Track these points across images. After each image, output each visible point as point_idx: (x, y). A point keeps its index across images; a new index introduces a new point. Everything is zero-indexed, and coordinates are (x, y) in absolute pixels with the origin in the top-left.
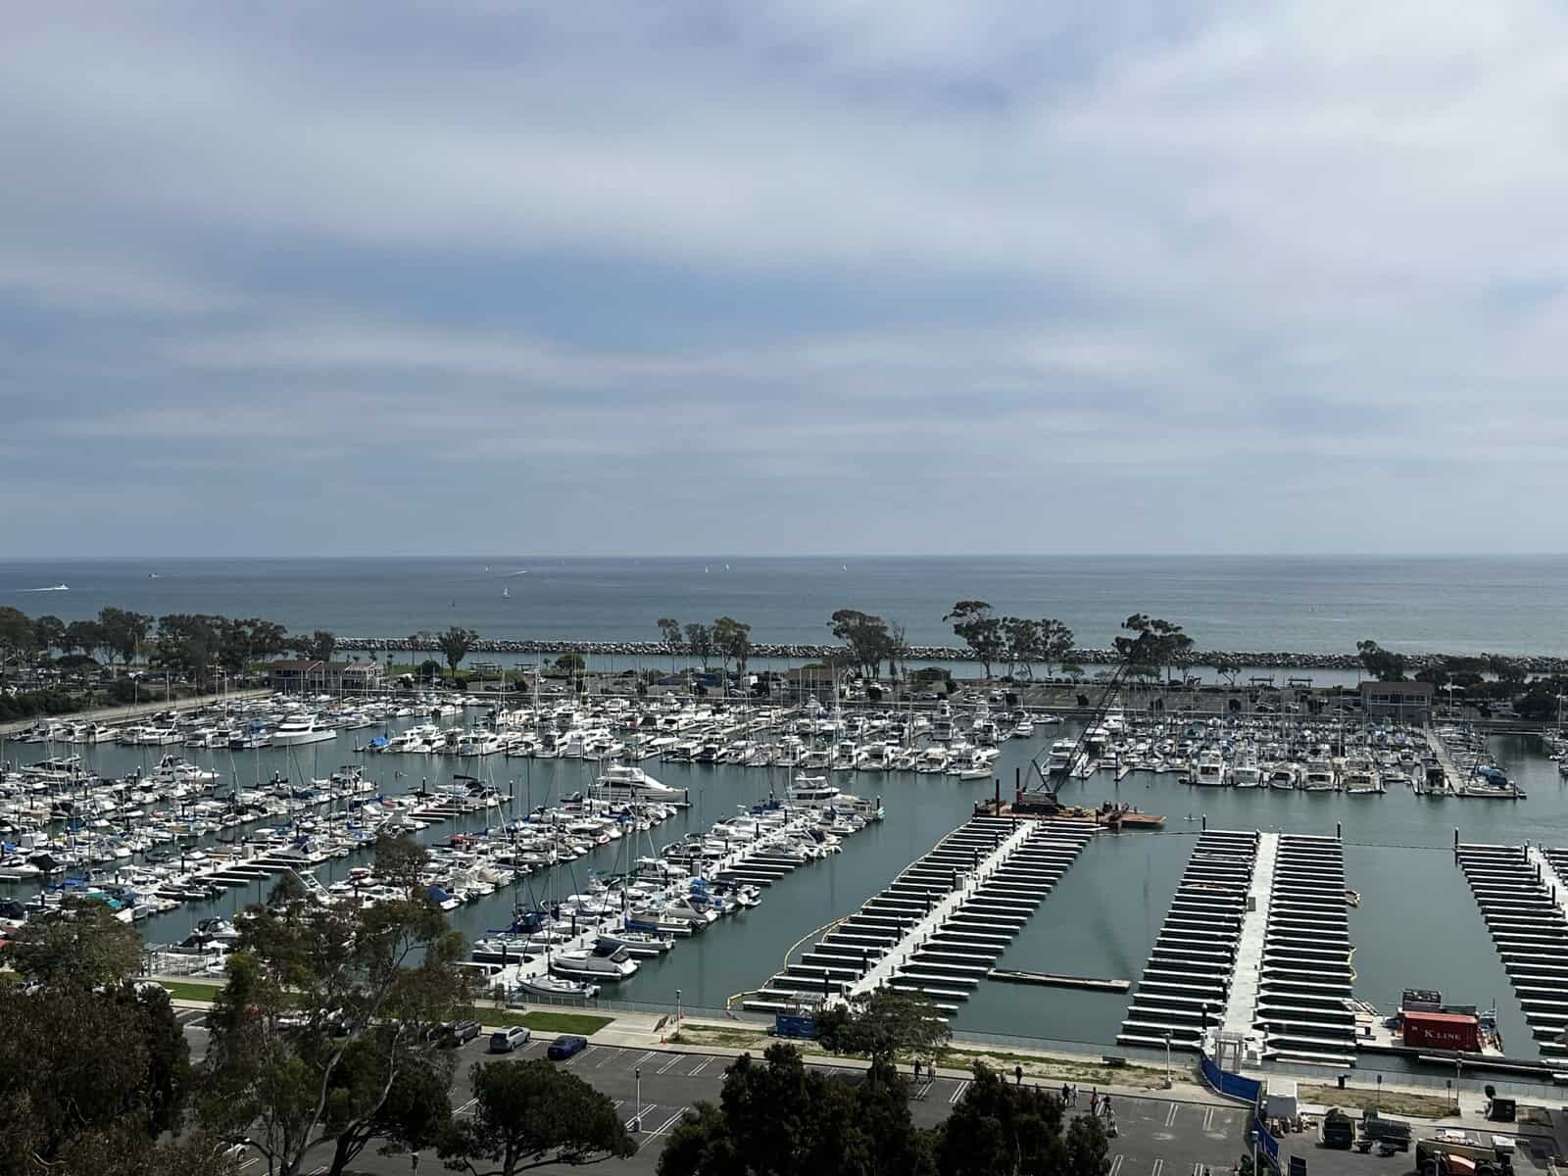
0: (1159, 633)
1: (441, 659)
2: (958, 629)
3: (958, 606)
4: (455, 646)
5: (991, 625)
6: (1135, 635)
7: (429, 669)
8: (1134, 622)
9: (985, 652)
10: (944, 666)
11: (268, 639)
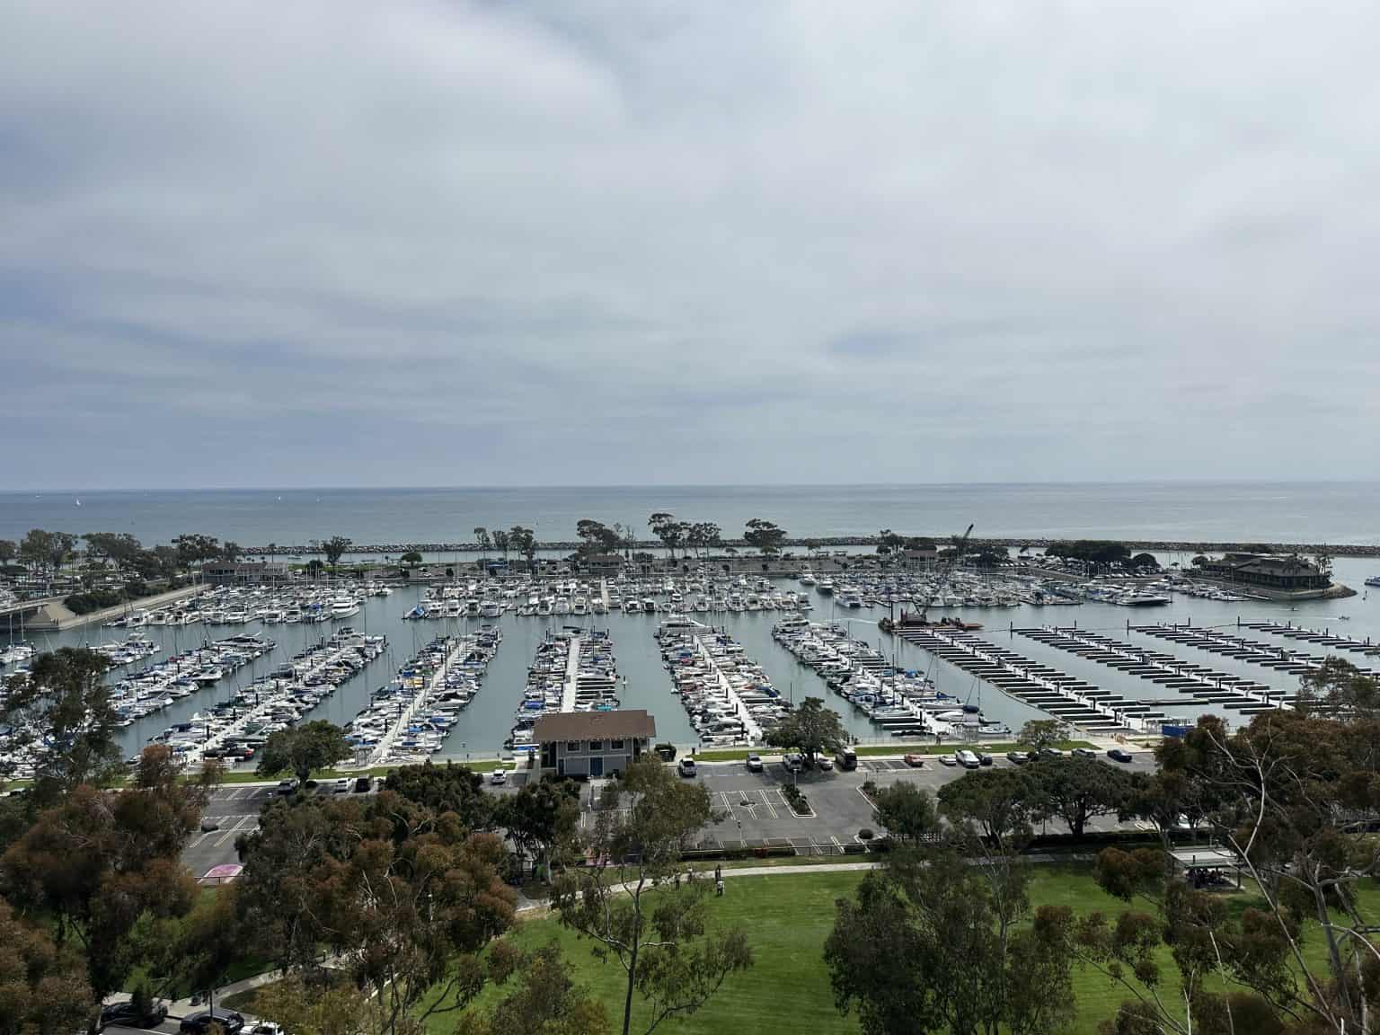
0: (765, 529)
1: (324, 558)
2: (656, 530)
3: (654, 517)
4: (335, 549)
5: (675, 527)
6: (751, 530)
7: (316, 565)
8: (752, 524)
9: (671, 543)
10: (648, 552)
11: (205, 548)
